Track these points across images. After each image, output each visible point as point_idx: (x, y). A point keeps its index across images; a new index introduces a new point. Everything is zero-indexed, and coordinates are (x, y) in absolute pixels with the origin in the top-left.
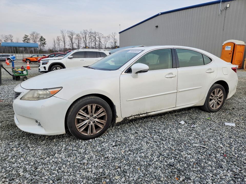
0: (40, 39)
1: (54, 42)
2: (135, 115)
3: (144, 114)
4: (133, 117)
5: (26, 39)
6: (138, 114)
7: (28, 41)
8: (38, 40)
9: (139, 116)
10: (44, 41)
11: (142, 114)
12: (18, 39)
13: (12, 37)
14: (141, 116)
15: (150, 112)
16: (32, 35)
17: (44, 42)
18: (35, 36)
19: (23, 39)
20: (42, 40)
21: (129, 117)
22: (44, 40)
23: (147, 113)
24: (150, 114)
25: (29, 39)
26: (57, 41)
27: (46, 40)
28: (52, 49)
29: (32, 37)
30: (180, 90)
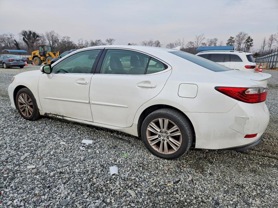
0: (247, 40)
1: (264, 42)
2: (53, 114)
3: (61, 116)
4: (52, 115)
5: (230, 42)
6: (55, 114)
7: (232, 44)
8: (243, 42)
9: (56, 116)
10: (250, 42)
11: (59, 116)
12: (222, 43)
13: (217, 40)
14: (58, 116)
15: (66, 117)
16: (238, 36)
17: (250, 44)
18: (241, 38)
19: (227, 42)
20: (248, 42)
21: (49, 114)
22: (252, 40)
23: (63, 116)
24: (65, 118)
25: (234, 42)
26: (269, 41)
27: (253, 42)
28: (259, 52)
29: (237, 39)
30: (93, 102)
